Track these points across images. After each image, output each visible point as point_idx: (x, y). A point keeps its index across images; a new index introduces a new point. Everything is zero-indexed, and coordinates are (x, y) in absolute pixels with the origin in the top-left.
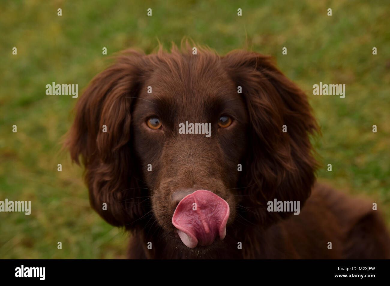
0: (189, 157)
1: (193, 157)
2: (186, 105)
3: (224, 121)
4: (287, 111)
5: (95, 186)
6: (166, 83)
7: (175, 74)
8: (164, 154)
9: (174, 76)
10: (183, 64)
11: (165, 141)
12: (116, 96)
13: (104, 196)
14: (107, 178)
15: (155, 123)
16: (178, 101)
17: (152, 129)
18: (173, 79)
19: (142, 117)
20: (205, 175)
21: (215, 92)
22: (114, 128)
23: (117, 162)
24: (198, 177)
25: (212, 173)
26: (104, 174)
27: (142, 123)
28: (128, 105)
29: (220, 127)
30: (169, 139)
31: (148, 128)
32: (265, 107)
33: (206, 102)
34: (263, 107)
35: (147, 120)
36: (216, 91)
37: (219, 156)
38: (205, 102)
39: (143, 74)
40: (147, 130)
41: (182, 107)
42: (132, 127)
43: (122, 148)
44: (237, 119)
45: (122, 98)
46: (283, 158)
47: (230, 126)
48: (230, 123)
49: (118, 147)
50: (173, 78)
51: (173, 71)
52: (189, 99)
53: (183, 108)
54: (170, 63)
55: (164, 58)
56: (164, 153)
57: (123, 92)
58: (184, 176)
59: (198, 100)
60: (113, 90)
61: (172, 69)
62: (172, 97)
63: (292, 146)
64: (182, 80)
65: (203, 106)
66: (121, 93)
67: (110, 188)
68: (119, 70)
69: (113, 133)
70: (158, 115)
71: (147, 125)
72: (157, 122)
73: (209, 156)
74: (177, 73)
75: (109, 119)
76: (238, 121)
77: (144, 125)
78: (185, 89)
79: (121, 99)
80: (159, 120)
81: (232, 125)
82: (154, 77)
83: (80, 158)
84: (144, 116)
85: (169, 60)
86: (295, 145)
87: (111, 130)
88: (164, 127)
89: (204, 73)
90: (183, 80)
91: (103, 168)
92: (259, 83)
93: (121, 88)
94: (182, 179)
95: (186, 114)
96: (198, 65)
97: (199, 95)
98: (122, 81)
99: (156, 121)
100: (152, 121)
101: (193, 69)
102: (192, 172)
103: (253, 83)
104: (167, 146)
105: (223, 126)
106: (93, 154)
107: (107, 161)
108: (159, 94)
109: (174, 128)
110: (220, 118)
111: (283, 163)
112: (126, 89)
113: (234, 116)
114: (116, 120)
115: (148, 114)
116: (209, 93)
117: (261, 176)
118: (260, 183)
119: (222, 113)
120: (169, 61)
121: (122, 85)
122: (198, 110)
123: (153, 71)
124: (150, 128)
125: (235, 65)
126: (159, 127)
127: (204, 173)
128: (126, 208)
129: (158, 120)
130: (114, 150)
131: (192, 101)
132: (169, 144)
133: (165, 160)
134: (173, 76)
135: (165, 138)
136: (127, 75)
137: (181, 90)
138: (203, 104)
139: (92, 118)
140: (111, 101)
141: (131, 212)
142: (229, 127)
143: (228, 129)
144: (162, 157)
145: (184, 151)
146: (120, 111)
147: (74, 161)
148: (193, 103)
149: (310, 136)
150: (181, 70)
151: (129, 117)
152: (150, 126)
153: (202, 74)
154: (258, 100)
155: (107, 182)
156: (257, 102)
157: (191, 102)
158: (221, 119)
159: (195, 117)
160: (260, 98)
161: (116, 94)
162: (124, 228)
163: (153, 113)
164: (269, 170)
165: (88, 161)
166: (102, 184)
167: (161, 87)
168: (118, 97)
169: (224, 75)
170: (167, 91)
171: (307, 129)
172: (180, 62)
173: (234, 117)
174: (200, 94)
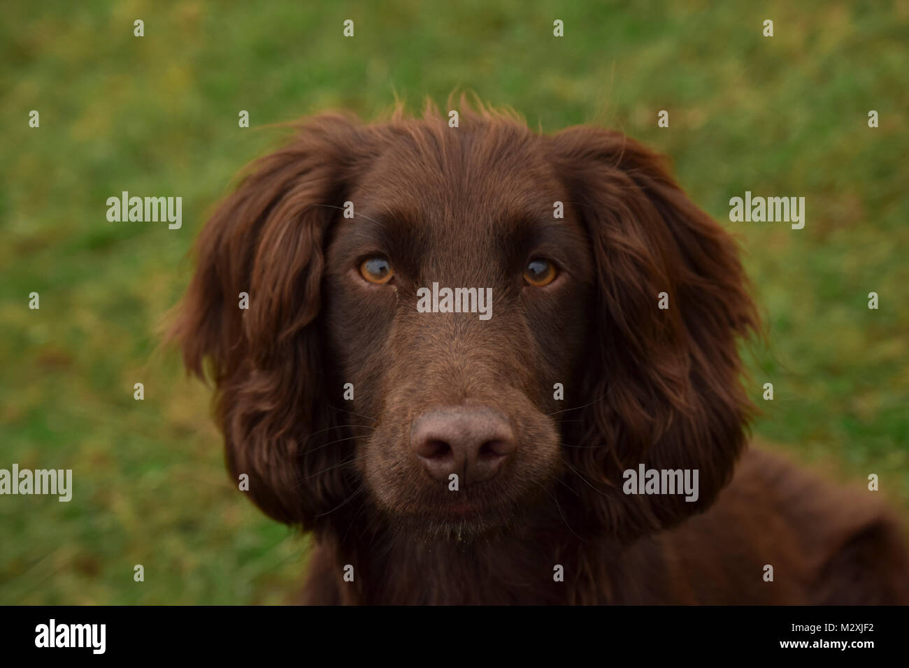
0: (453, 338)
1: (461, 338)
2: (452, 226)
3: (537, 272)
4: (687, 274)
5: (236, 424)
6: (407, 177)
7: (429, 158)
8: (395, 335)
9: (425, 161)
10: (449, 138)
11: (399, 306)
12: (292, 212)
13: (257, 450)
14: (265, 406)
15: (377, 271)
16: (432, 217)
17: (371, 283)
18: (423, 169)
19: (347, 257)
20: (489, 376)
21: (521, 201)
22: (283, 284)
23: (288, 366)
24: (473, 381)
25: (504, 374)
26: (258, 397)
27: (346, 271)
28: (317, 233)
29: (527, 284)
30: (406, 302)
31: (363, 281)
32: (635, 255)
33: (499, 221)
34: (630, 252)
35: (359, 264)
36: (522, 199)
37: (525, 344)
38: (495, 223)
39: (353, 163)
40: (359, 286)
41: (441, 230)
42: (325, 281)
43: (302, 331)
44: (568, 269)
45: (304, 216)
46: (669, 381)
47: (552, 285)
48: (551, 277)
49: (290, 330)
50: (425, 168)
51: (426, 152)
52: (460, 215)
53: (444, 234)
54: (419, 137)
55: (405, 125)
56: (393, 333)
57: (306, 203)
58: (440, 380)
59: (479, 217)
60: (284, 198)
61: (423, 148)
62: (418, 208)
63: (693, 357)
64: (443, 173)
65: (491, 232)
66: (303, 205)
67: (271, 429)
68: (301, 156)
69: (281, 295)
70: (384, 251)
71: (360, 274)
72: (382, 269)
73: (499, 339)
74: (433, 157)
75: (273, 266)
76: (569, 273)
77: (353, 274)
78: (450, 192)
79: (302, 218)
80: (389, 263)
81: (557, 283)
82: (381, 166)
83: (206, 364)
84: (353, 256)
85: (418, 130)
86: (700, 356)
87: (277, 289)
88: (397, 278)
89: (496, 160)
90: (448, 172)
91: (257, 383)
92: (622, 198)
93: (302, 195)
94: (436, 387)
95: (451, 247)
96: (484, 143)
97: (483, 207)
98: (305, 177)
99: (381, 266)
100: (372, 266)
101: (472, 150)
102: (459, 372)
103: (611, 197)
104: (402, 318)
105: (536, 284)
106: (234, 348)
107: (267, 364)
108: (389, 202)
109: (419, 278)
110: (528, 265)
111: (669, 392)
112: (314, 196)
113: (563, 261)
114: (288, 268)
115: (362, 251)
116: (507, 203)
117: (615, 418)
118: (612, 434)
119: (534, 252)
120: (416, 132)
121: (306, 188)
122: (478, 239)
123: (377, 155)
124: (366, 280)
125: (571, 153)
126: (386, 279)
127: (485, 372)
128: (307, 478)
129: (385, 264)
130: (282, 336)
131: (466, 220)
132: (406, 314)
133: (396, 347)
134: (424, 164)
135: (398, 300)
136: (319, 165)
137: (441, 193)
138: (491, 227)
139: (236, 266)
140: (278, 224)
141: (319, 486)
142: (549, 286)
143: (547, 289)
144: (388, 343)
145: (441, 325)
146: (299, 246)
147: (193, 373)
148: (468, 224)
149: (740, 341)
150: (444, 151)
151: (319, 259)
152: (367, 276)
153: (492, 162)
154: (618, 236)
155: (264, 414)
156: (615, 241)
157: (463, 222)
158: (532, 266)
159: (472, 253)
160: (623, 231)
161: (291, 207)
162: (301, 526)
163: (373, 248)
164: (637, 406)
165: (224, 371)
166: (252, 420)
167: (395, 185)
168: (295, 215)
169: (545, 169)
170: (408, 194)
171: (732, 324)
172: (442, 135)
173: (562, 263)
174: (485, 204)
